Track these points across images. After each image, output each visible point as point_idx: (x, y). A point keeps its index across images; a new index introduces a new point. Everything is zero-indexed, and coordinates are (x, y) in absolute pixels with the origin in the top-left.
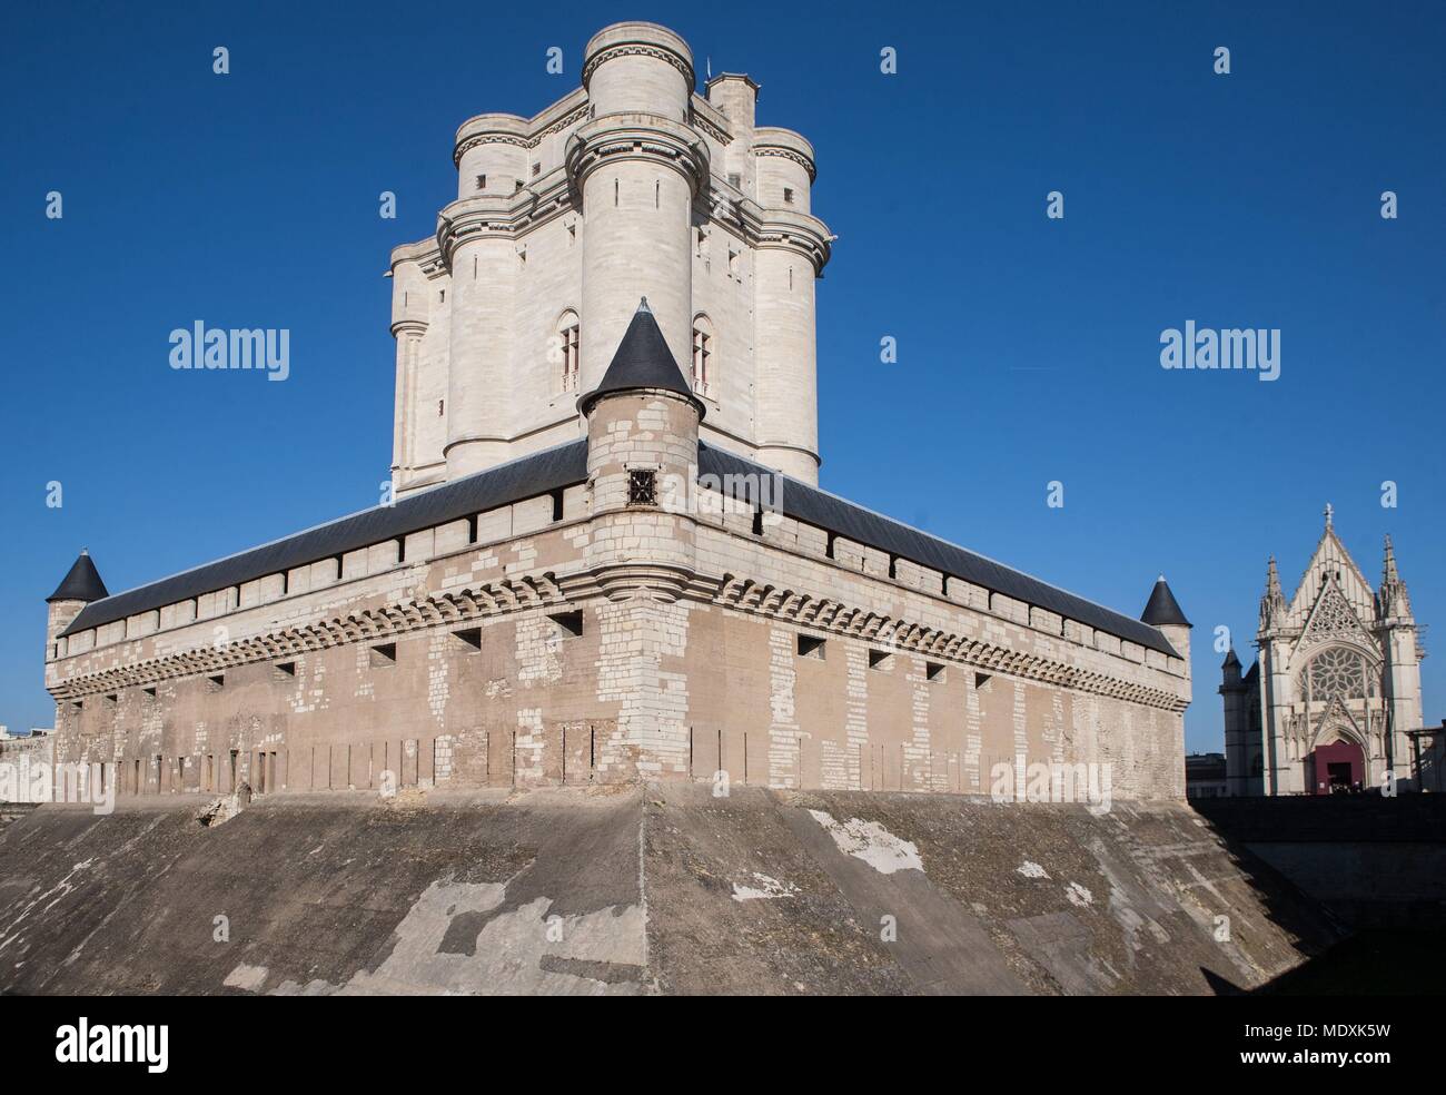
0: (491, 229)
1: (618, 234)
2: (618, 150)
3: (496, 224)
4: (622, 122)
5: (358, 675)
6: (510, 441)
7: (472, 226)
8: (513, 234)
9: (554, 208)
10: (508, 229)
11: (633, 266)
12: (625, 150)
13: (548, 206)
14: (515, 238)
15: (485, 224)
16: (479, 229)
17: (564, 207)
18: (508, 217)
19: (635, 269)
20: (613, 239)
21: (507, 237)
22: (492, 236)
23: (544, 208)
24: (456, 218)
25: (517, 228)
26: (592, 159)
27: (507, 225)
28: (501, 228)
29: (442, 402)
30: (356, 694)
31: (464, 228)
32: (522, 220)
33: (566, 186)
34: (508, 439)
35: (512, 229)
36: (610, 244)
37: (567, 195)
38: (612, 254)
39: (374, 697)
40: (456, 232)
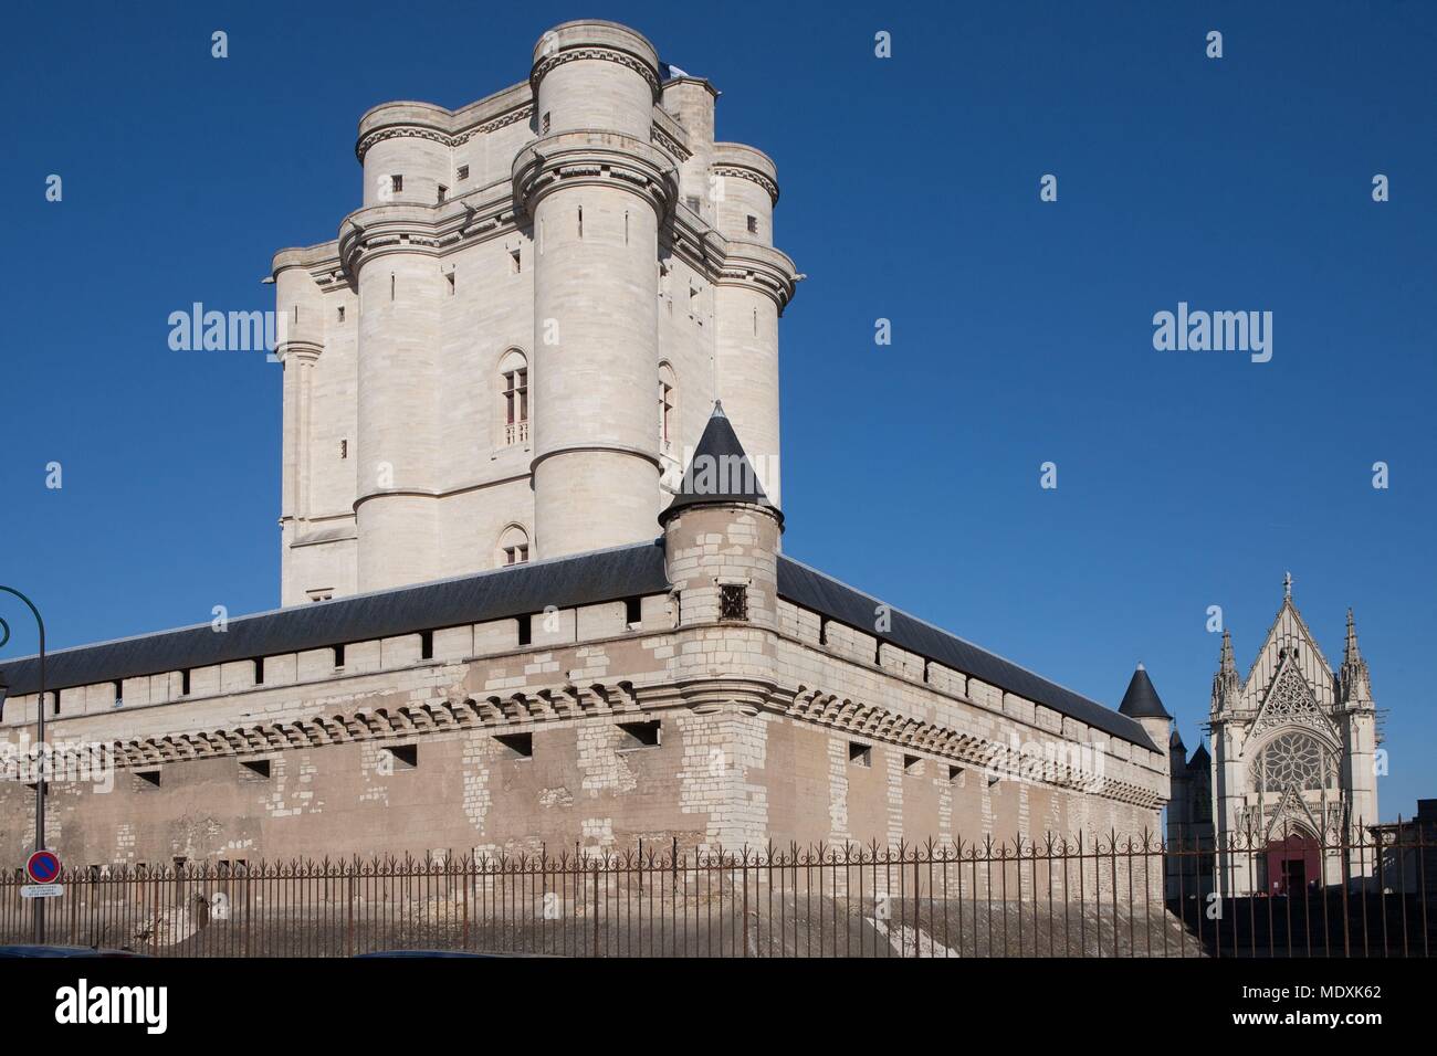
0: (412, 242)
1: (583, 271)
2: (583, 173)
3: (418, 238)
4: (589, 141)
5: (365, 778)
6: (439, 496)
7: (390, 238)
8: (438, 251)
9: (493, 226)
10: (432, 245)
11: (601, 310)
12: (591, 173)
13: (486, 223)
14: (440, 256)
15: (405, 236)
16: (397, 242)
17: (505, 227)
18: (433, 230)
19: (603, 314)
20: (576, 278)
21: (429, 254)
22: (413, 252)
23: (481, 225)
24: (369, 226)
25: (442, 245)
26: (551, 180)
27: (432, 240)
28: (424, 243)
29: (345, 442)
30: (362, 798)
31: (377, 240)
32: (451, 236)
33: (510, 203)
34: (437, 493)
35: (437, 244)
36: (574, 282)
37: (511, 213)
38: (576, 294)
39: (387, 802)
40: (368, 243)
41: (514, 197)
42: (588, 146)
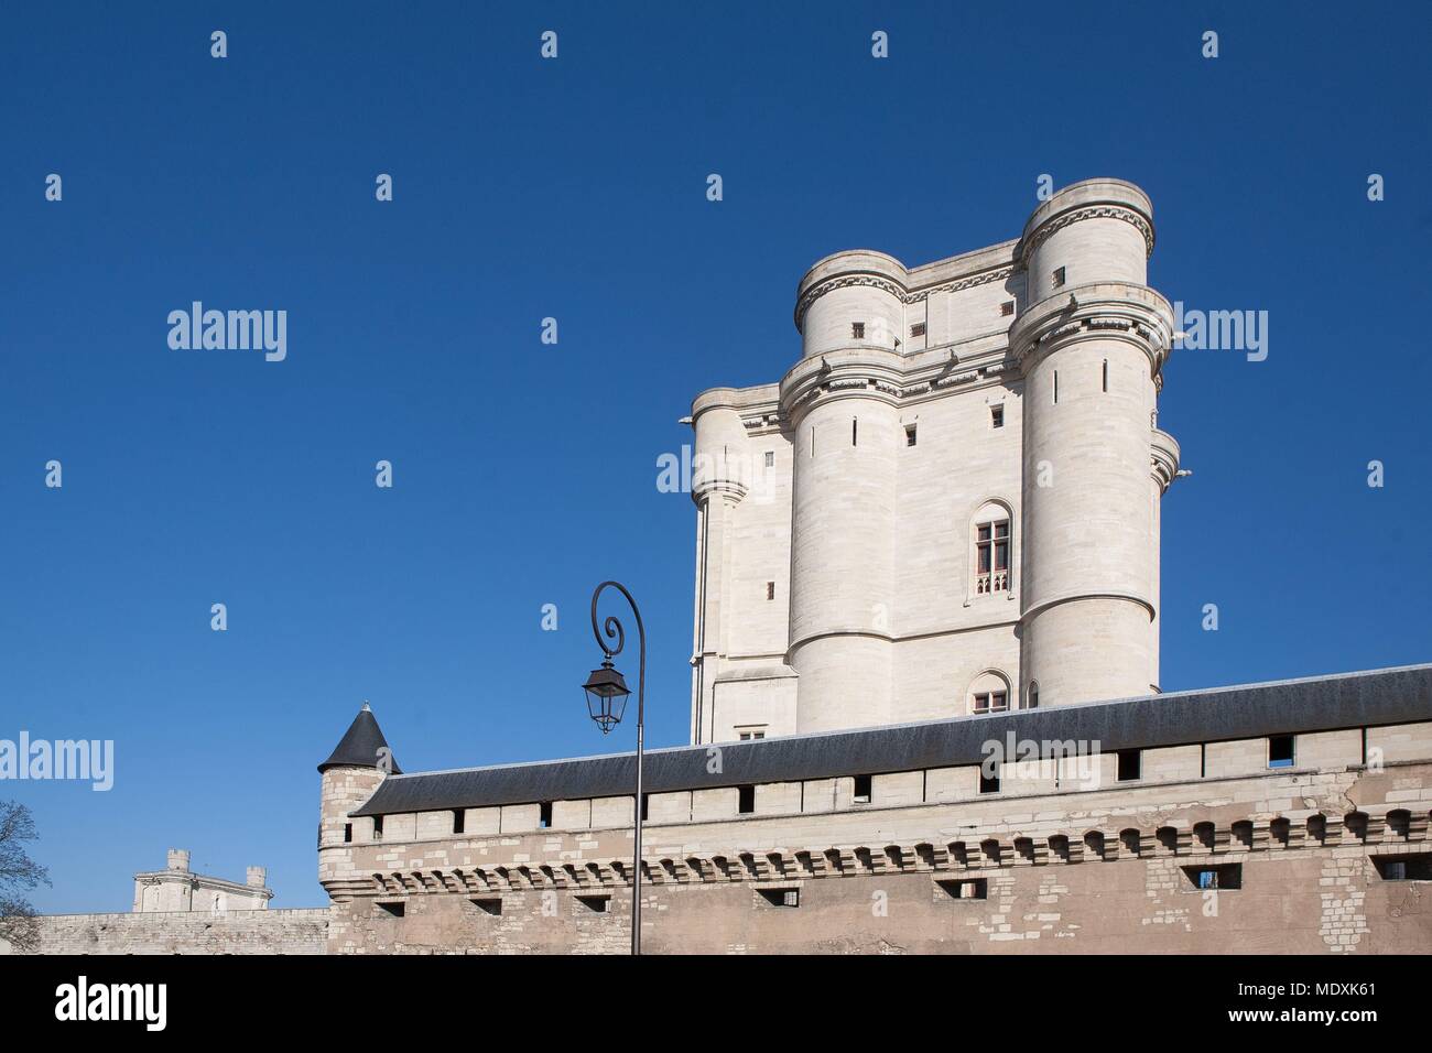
0: (878, 388)
1: (1107, 423)
2: (1112, 326)
3: (886, 385)
4: (1128, 294)
5: (1152, 899)
6: (894, 641)
7: (858, 381)
8: (899, 401)
9: (973, 379)
10: (895, 393)
12: (1121, 327)
13: (968, 375)
14: (899, 406)
15: (872, 382)
16: (864, 386)
17: (987, 381)
18: (902, 379)
20: (1101, 429)
21: (891, 403)
22: (877, 398)
23: (961, 377)
24: (839, 367)
25: (905, 395)
26: (1076, 330)
27: (897, 389)
28: (889, 391)
29: (772, 584)
31: (839, 383)
32: (919, 386)
33: (1002, 356)
34: (894, 637)
35: (900, 394)
36: (1099, 433)
37: (1001, 366)
38: (1101, 444)
40: (832, 384)
41: (1009, 350)
42: (1127, 299)
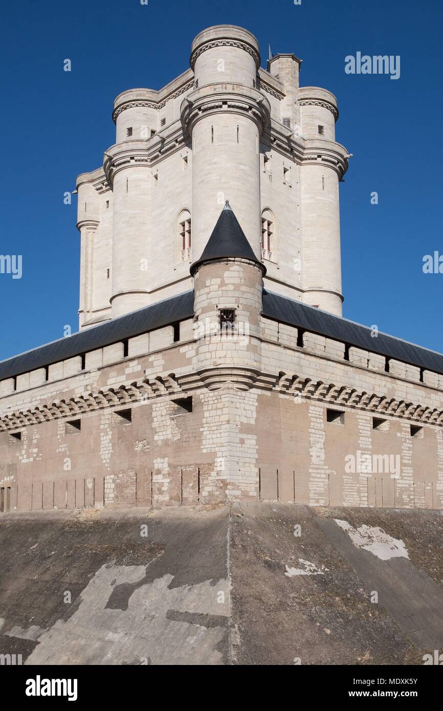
0: (136, 161)
1: (214, 161)
2: (213, 108)
3: (139, 158)
4: (215, 89)
5: (58, 439)
6: (150, 293)
7: (125, 160)
8: (149, 164)
9: (174, 146)
10: (146, 161)
11: (223, 180)
12: (217, 107)
13: (171, 145)
14: (151, 166)
15: (132, 158)
16: (129, 162)
17: (180, 146)
18: (147, 153)
19: (225, 182)
20: (210, 165)
21: (146, 166)
22: (137, 166)
23: (168, 146)
24: (115, 155)
25: (152, 160)
26: (197, 114)
27: (146, 158)
28: (142, 160)
29: (108, 270)
30: (57, 451)
31: (120, 162)
32: (154, 155)
33: (181, 132)
34: (148, 291)
35: (149, 160)
36: (209, 167)
37: (182, 137)
38: (210, 173)
39: (68, 452)
40: (115, 164)
41: (182, 128)
42: (215, 92)
